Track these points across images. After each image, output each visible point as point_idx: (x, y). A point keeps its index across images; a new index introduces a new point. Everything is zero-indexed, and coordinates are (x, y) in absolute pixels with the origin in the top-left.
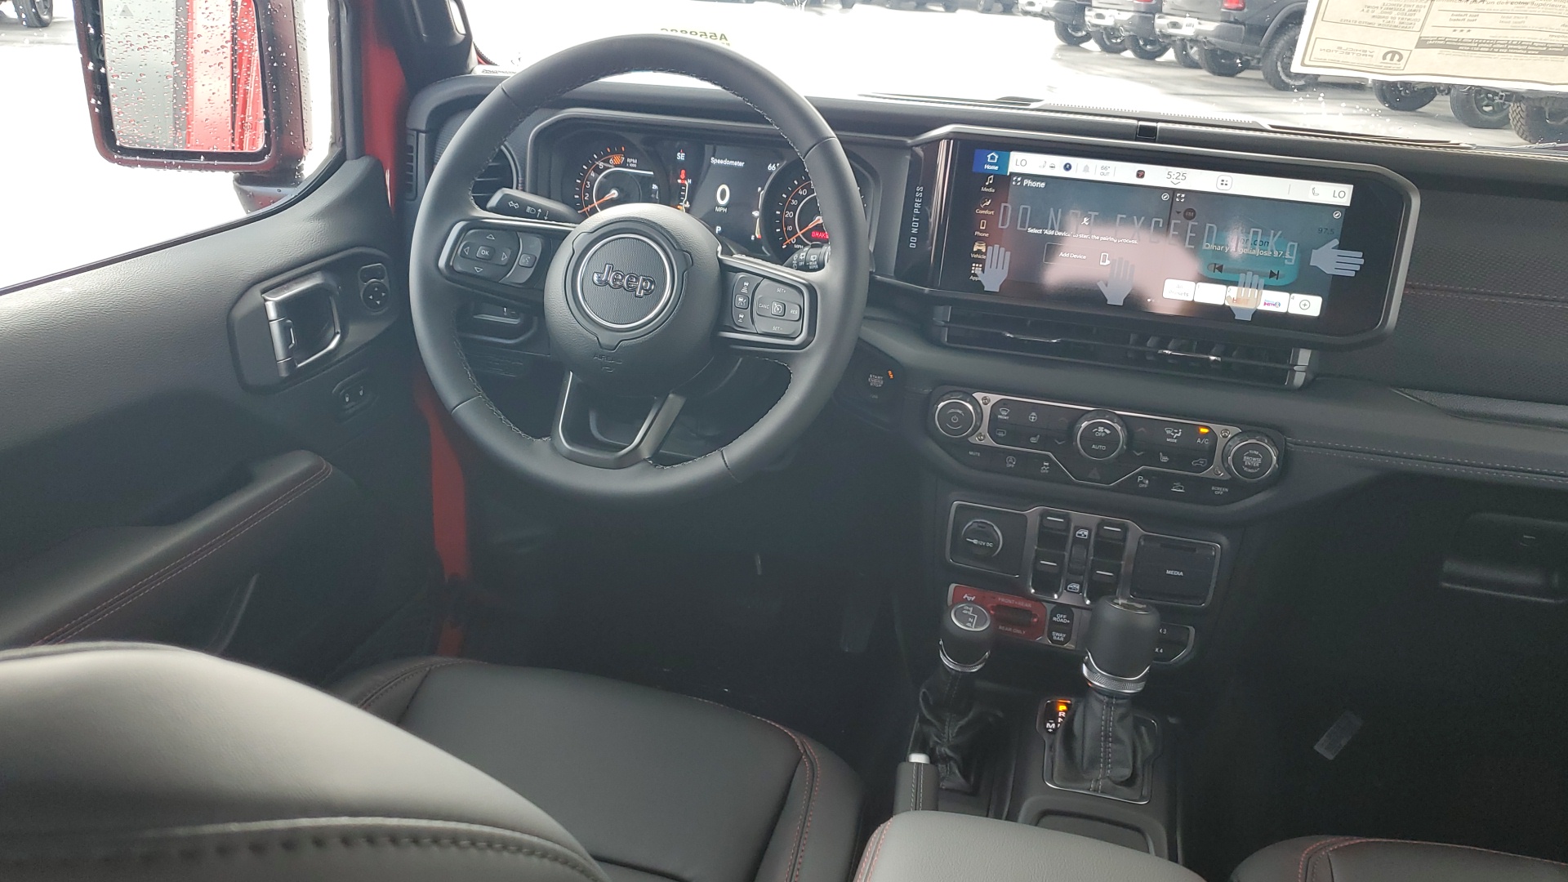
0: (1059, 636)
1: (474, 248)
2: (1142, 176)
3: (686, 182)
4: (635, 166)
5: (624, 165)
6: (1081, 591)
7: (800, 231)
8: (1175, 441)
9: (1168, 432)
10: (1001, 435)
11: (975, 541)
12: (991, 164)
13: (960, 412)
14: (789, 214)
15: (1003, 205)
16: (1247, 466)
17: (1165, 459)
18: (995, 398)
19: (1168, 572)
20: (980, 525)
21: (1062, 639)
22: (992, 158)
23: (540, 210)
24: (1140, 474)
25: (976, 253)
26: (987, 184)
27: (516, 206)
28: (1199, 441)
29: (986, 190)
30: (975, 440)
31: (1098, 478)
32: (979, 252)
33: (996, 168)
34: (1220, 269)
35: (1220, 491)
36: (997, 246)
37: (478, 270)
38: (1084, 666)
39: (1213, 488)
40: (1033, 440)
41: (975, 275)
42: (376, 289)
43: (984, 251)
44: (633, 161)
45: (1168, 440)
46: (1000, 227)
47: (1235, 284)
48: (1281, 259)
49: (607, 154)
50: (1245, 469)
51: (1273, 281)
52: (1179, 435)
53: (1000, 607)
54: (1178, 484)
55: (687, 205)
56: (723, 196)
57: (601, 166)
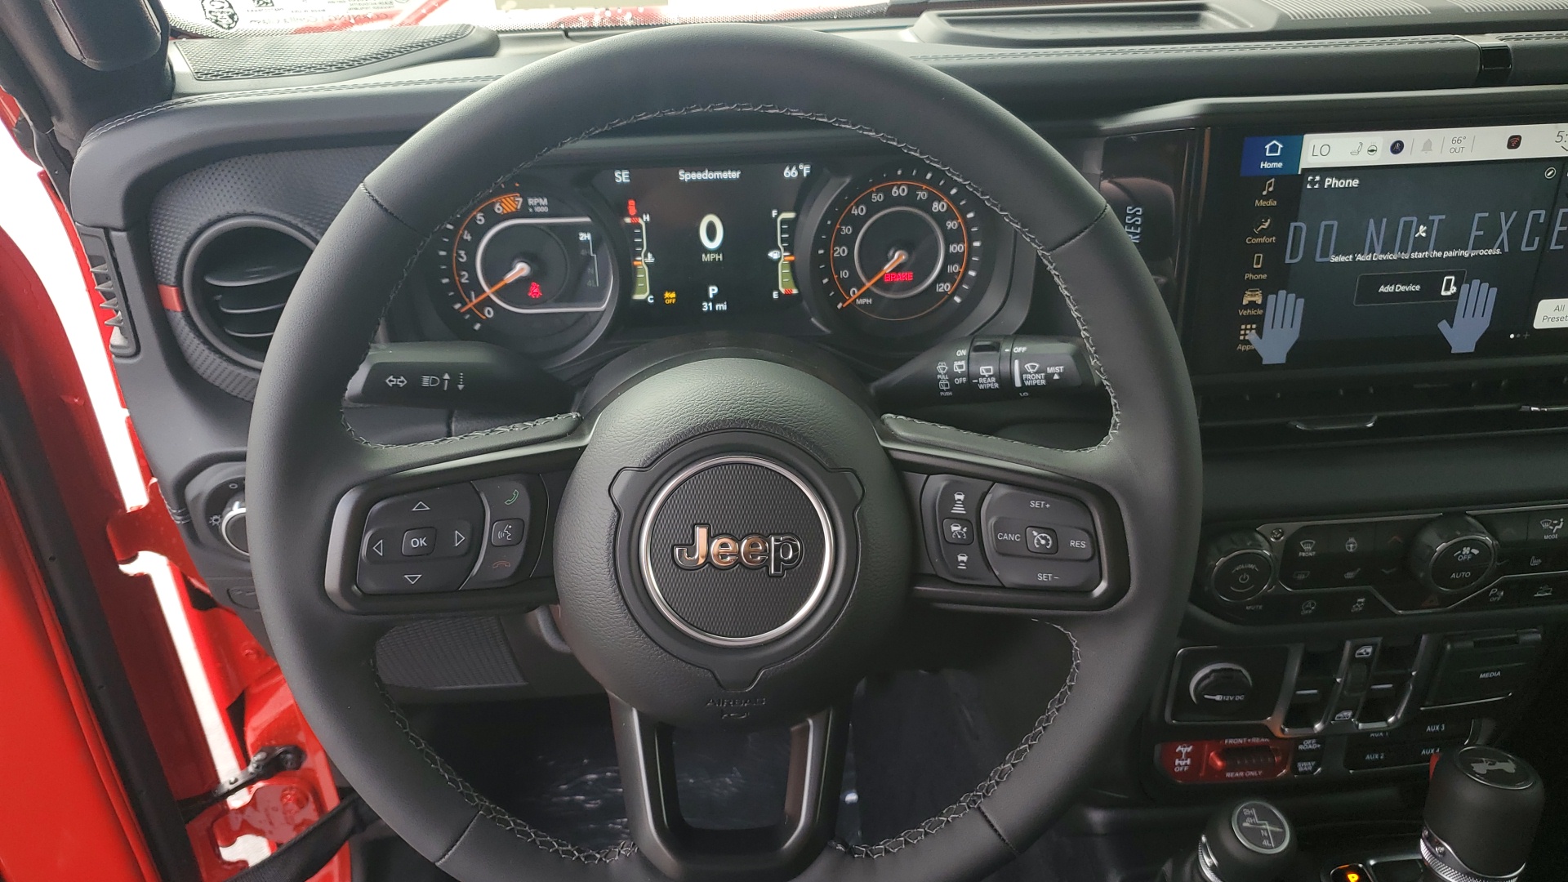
0: (1304, 765)
1: (392, 538)
2: (1517, 145)
3: (640, 221)
4: (546, 209)
5: (524, 212)
6: (1352, 716)
7: (875, 284)
8: (1556, 536)
9: (1545, 526)
10: (1301, 577)
11: (1218, 698)
12: (1271, 160)
13: (1251, 566)
14: (841, 251)
15: (1293, 225)
17: (1535, 562)
18: (1291, 527)
19: (1481, 676)
21: (1310, 768)
22: (1274, 149)
23: (447, 376)
24: (1496, 587)
25: (1246, 307)
26: (1265, 193)
27: (401, 382)
29: (1262, 203)
32: (1252, 305)
33: (1280, 165)
36: (1282, 293)
37: (412, 579)
40: (1349, 575)
41: (1247, 342)
43: (1260, 302)
44: (540, 203)
45: (1546, 537)
46: (1288, 261)
49: (490, 199)
52: (1560, 527)
53: (1227, 752)
54: (1544, 588)
55: (650, 259)
56: (711, 234)
57: (481, 219)
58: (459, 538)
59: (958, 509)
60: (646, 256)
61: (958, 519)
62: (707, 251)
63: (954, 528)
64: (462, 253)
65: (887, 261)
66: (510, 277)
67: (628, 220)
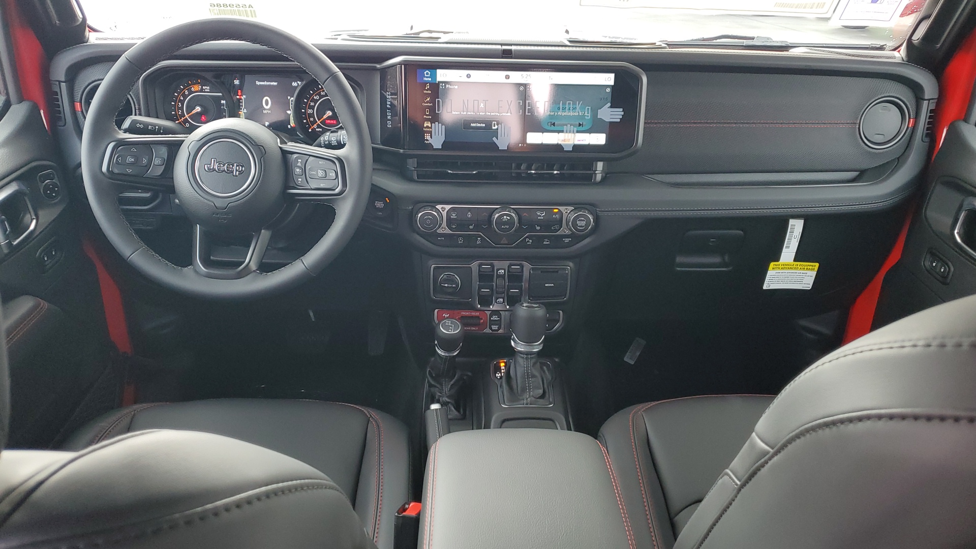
0: (495, 327)
1: (124, 159)
2: (509, 78)
3: (242, 97)
4: (209, 90)
5: (202, 91)
6: (504, 302)
7: (319, 120)
8: (542, 218)
9: (539, 214)
10: (454, 226)
11: (446, 285)
12: (427, 77)
13: (431, 217)
14: (310, 111)
15: (437, 100)
16: (580, 226)
17: (538, 228)
18: (448, 207)
19: (546, 285)
20: (448, 276)
21: (497, 329)
22: (427, 74)
23: (157, 127)
24: (527, 237)
25: (426, 128)
26: (426, 88)
27: (142, 126)
28: (554, 216)
29: (426, 92)
30: (440, 231)
31: (507, 242)
32: (427, 127)
33: (430, 79)
34: (554, 124)
35: (567, 240)
36: (437, 123)
37: (129, 171)
38: (512, 341)
39: (564, 239)
40: (471, 227)
41: (427, 140)
42: (51, 186)
43: (430, 126)
44: (207, 88)
45: (539, 218)
46: (437, 112)
47: (562, 132)
48: (584, 116)
49: (189, 85)
50: (578, 228)
51: (581, 128)
52: (544, 214)
53: (463, 317)
54: (546, 240)
55: (245, 111)
56: (267, 104)
57: (187, 93)
58: (145, 161)
59: (299, 164)
60: (244, 110)
61: (299, 167)
62: (265, 109)
63: (297, 170)
64: (180, 104)
65: (325, 114)
66: (194, 112)
67: (238, 97)
